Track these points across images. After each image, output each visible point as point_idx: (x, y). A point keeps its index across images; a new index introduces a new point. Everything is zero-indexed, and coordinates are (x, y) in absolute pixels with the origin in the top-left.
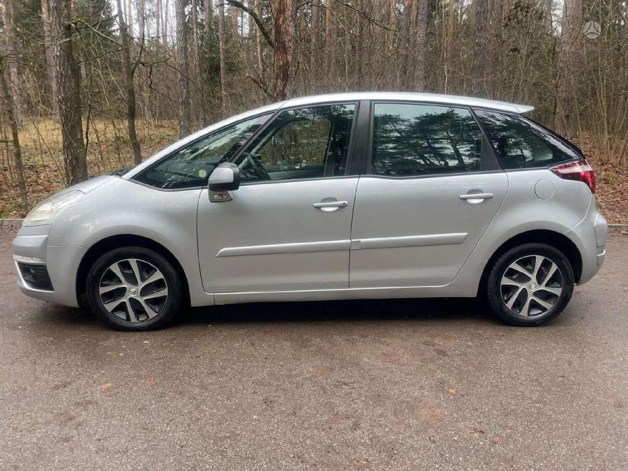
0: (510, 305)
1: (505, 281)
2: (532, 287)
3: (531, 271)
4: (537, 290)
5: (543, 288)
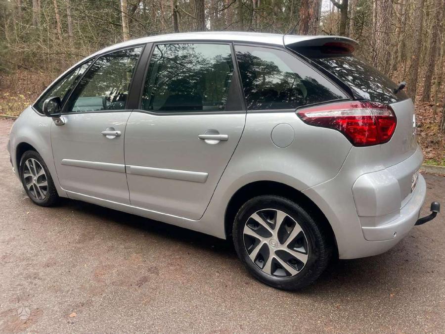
1: (248, 231)
2: (273, 244)
3: (273, 227)
4: (278, 249)
5: (284, 248)
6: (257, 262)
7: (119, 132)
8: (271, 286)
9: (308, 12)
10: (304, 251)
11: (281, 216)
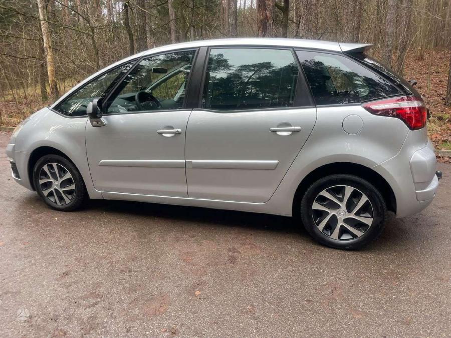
0: (321, 227)
1: (316, 206)
2: (342, 214)
4: (346, 217)
5: (352, 216)
6: (325, 231)
7: (180, 130)
8: (338, 249)
9: (266, 14)
10: (370, 216)
11: (349, 190)
